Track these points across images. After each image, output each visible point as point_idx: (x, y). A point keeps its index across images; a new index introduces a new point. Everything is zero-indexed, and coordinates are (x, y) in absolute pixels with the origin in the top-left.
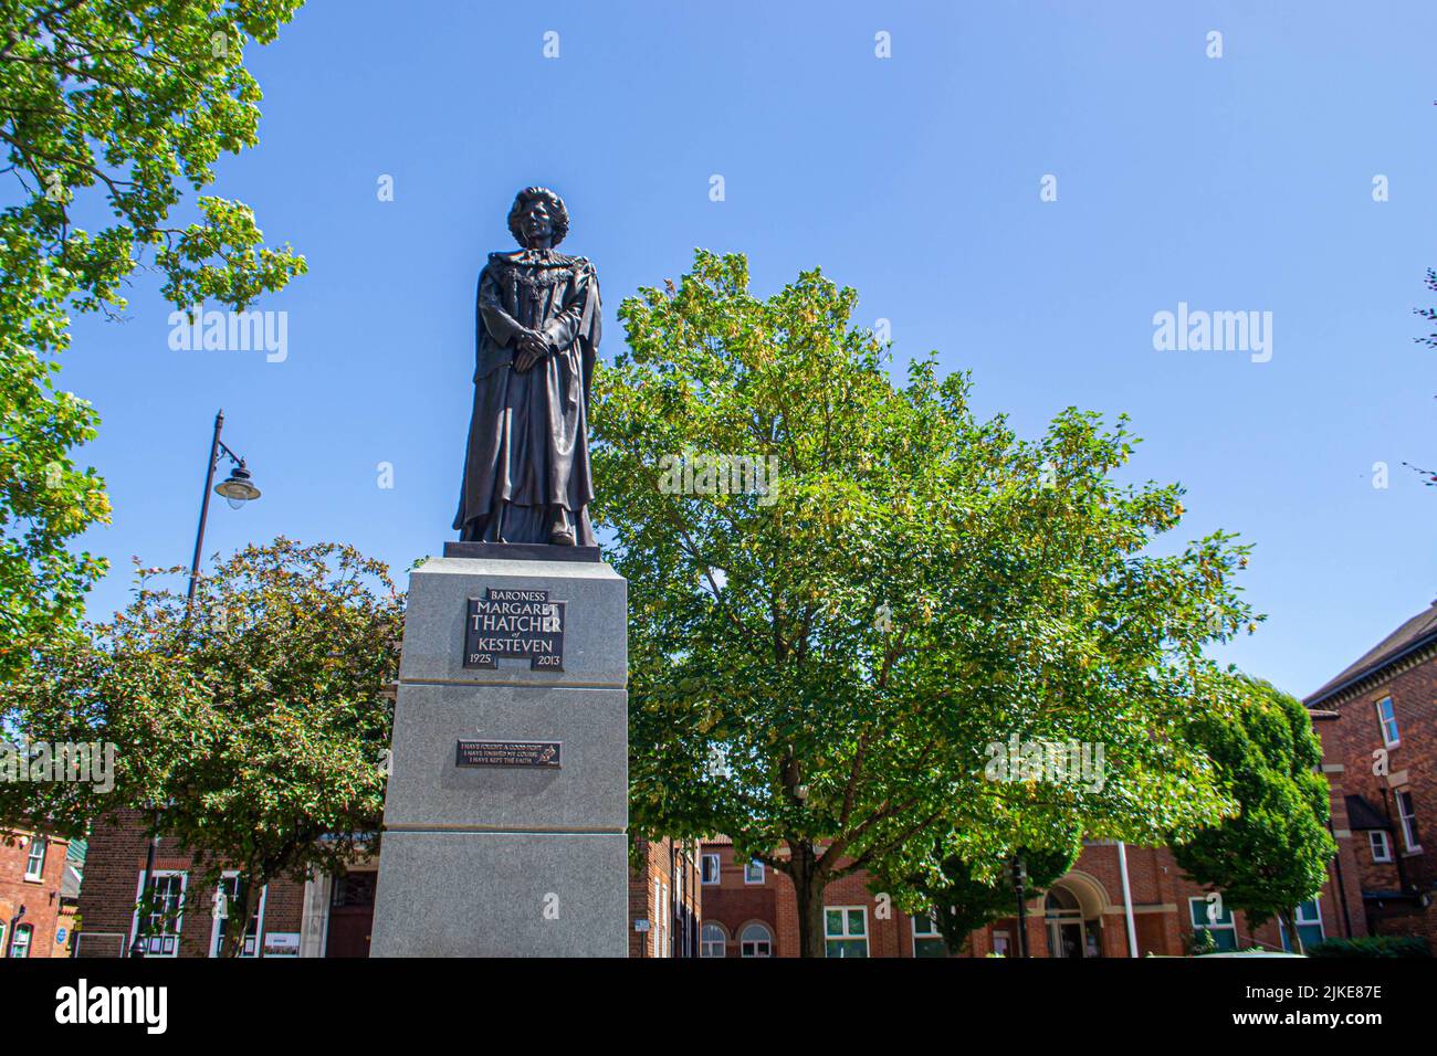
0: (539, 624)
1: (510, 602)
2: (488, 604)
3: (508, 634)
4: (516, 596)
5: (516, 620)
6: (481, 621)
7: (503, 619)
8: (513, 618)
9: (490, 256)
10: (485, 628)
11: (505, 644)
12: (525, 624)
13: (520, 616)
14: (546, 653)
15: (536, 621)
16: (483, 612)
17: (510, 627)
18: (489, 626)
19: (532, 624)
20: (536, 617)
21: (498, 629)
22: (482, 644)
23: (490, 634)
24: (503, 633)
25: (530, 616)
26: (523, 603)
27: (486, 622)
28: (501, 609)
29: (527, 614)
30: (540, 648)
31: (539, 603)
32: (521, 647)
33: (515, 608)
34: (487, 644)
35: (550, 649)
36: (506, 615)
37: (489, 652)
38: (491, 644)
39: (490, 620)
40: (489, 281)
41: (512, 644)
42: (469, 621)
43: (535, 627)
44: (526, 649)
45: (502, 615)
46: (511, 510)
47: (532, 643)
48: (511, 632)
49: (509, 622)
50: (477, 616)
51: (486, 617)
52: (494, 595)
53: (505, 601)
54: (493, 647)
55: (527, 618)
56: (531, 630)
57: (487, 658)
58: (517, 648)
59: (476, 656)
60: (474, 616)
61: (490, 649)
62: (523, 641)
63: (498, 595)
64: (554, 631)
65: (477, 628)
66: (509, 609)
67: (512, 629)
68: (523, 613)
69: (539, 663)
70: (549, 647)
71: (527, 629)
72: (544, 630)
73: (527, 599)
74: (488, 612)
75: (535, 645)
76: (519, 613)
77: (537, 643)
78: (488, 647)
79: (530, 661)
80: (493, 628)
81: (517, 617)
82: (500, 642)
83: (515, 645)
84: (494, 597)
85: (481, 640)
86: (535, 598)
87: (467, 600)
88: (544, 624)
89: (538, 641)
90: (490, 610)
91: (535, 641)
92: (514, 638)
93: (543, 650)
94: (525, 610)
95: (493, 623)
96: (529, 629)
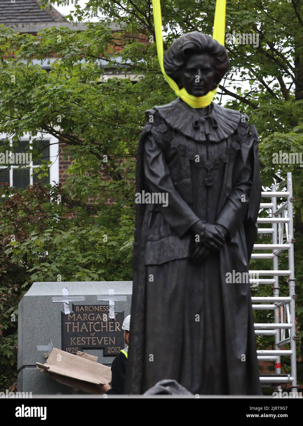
0: (107, 326)
1: (88, 313)
2: (74, 315)
3: (88, 334)
4: (91, 309)
5: (92, 325)
6: (71, 326)
7: (84, 324)
8: (90, 323)
10: (73, 331)
11: (86, 340)
12: (98, 327)
13: (95, 322)
14: (112, 345)
15: (105, 325)
16: (72, 320)
17: (89, 329)
18: (76, 329)
19: (102, 327)
21: (81, 331)
22: (72, 341)
23: (76, 335)
24: (85, 334)
26: (96, 313)
27: (74, 327)
28: (83, 318)
29: (99, 320)
30: (108, 342)
31: (107, 313)
32: (97, 342)
33: (91, 317)
34: (76, 341)
36: (86, 321)
38: (78, 341)
39: (76, 325)
41: (91, 340)
42: (63, 327)
43: (104, 329)
44: (100, 343)
45: (83, 321)
47: (103, 339)
48: (89, 333)
49: (88, 326)
50: (68, 323)
51: (73, 323)
53: (85, 313)
54: (79, 343)
55: (99, 323)
56: (102, 330)
57: (76, 350)
58: (94, 342)
59: (70, 349)
60: (66, 323)
61: (78, 344)
62: (97, 338)
63: (80, 309)
64: (116, 330)
65: (68, 331)
66: (87, 318)
67: (90, 331)
68: (96, 320)
69: (108, 352)
70: (114, 341)
71: (99, 330)
72: (110, 331)
73: (98, 310)
74: (74, 320)
75: (105, 341)
76: (94, 320)
77: (106, 339)
78: (76, 343)
79: (102, 350)
80: (78, 331)
81: (93, 323)
82: (83, 339)
83: (93, 341)
84: (78, 310)
85: (71, 338)
86: (103, 309)
87: (61, 312)
88: (110, 326)
89: (107, 338)
90: (76, 319)
91: (105, 338)
92: (92, 337)
93: (110, 344)
94: (97, 318)
95: (78, 327)
96: (101, 330)
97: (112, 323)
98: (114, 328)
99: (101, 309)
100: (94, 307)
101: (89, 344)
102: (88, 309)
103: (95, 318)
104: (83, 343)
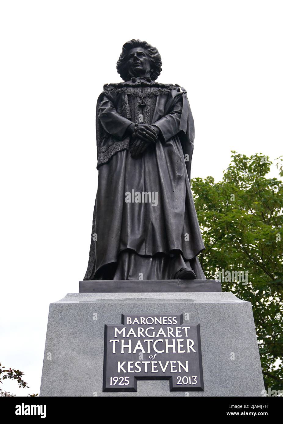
0: (174, 346)
1: (145, 326)
2: (124, 329)
3: (146, 357)
4: (150, 320)
5: (152, 343)
6: (118, 345)
7: (139, 343)
8: (149, 341)
9: (105, 86)
10: (122, 352)
11: (142, 366)
12: (161, 346)
13: (155, 338)
14: (183, 373)
15: (170, 343)
16: (120, 336)
17: (146, 349)
18: (126, 349)
19: (167, 346)
20: (170, 339)
21: (135, 352)
22: (120, 366)
25: (164, 338)
26: (158, 326)
27: (123, 346)
29: (161, 336)
30: (177, 368)
31: (173, 326)
32: (159, 368)
33: (150, 332)
34: (125, 367)
35: (187, 370)
36: (142, 338)
37: (127, 374)
38: (129, 367)
39: (126, 343)
40: (106, 100)
41: (149, 365)
42: (107, 346)
43: (170, 349)
44: (164, 370)
45: (138, 338)
46: (135, 258)
47: (169, 363)
48: (147, 355)
49: (145, 345)
50: (114, 341)
51: (123, 341)
52: (129, 320)
53: (140, 326)
54: (131, 369)
55: (162, 340)
56: (167, 351)
57: (126, 380)
58: (155, 369)
59: (116, 379)
60: (111, 341)
61: (129, 371)
62: (160, 362)
63: (132, 321)
64: (189, 351)
65: (114, 352)
66: (144, 333)
67: (149, 352)
68: (158, 336)
69: (178, 383)
70: (186, 367)
71: (163, 351)
72: (179, 351)
73: (161, 323)
74: (124, 336)
75: (172, 366)
76: (154, 336)
77: (174, 364)
78: (127, 370)
79: (168, 382)
80: (130, 352)
81: (152, 340)
82: (138, 364)
83: (153, 367)
84: (129, 322)
85: (119, 363)
86: (168, 322)
87: (104, 326)
88: (179, 346)
89: (175, 362)
90: (126, 335)
91: (171, 362)
92: (151, 360)
93: (180, 371)
94: (159, 333)
95: (129, 346)
96: (165, 351)
97: (182, 340)
98: (185, 348)
99: (164, 321)
100: (154, 319)
101: (146, 371)
102: (145, 321)
103: (156, 335)
104: (138, 370)
